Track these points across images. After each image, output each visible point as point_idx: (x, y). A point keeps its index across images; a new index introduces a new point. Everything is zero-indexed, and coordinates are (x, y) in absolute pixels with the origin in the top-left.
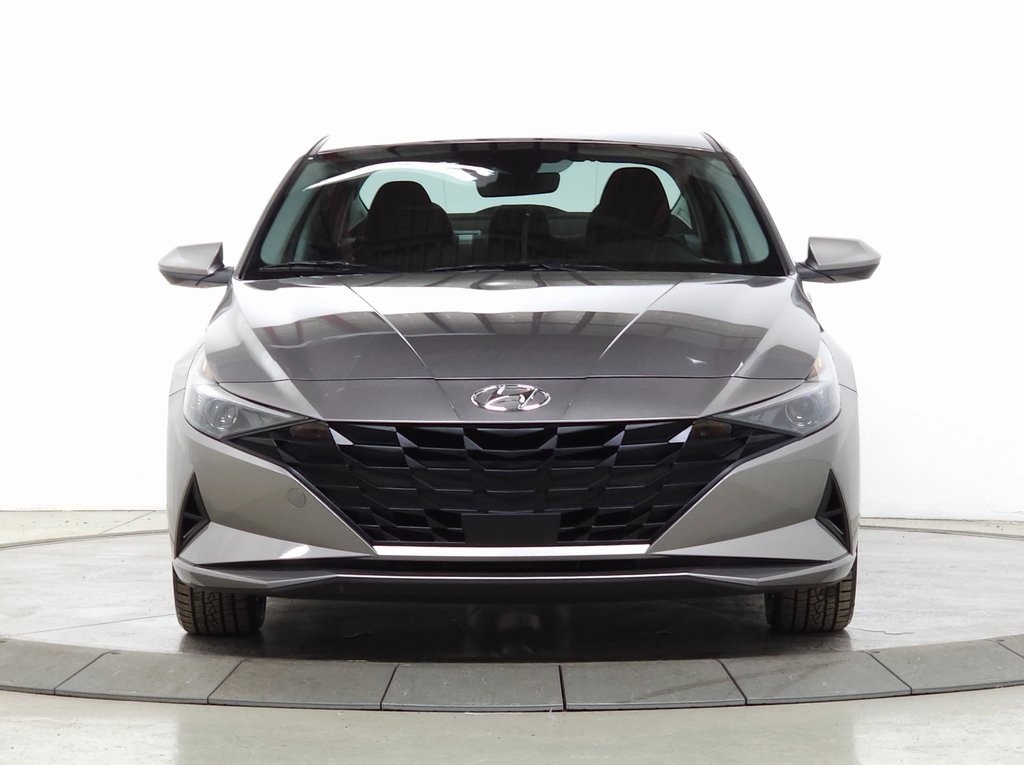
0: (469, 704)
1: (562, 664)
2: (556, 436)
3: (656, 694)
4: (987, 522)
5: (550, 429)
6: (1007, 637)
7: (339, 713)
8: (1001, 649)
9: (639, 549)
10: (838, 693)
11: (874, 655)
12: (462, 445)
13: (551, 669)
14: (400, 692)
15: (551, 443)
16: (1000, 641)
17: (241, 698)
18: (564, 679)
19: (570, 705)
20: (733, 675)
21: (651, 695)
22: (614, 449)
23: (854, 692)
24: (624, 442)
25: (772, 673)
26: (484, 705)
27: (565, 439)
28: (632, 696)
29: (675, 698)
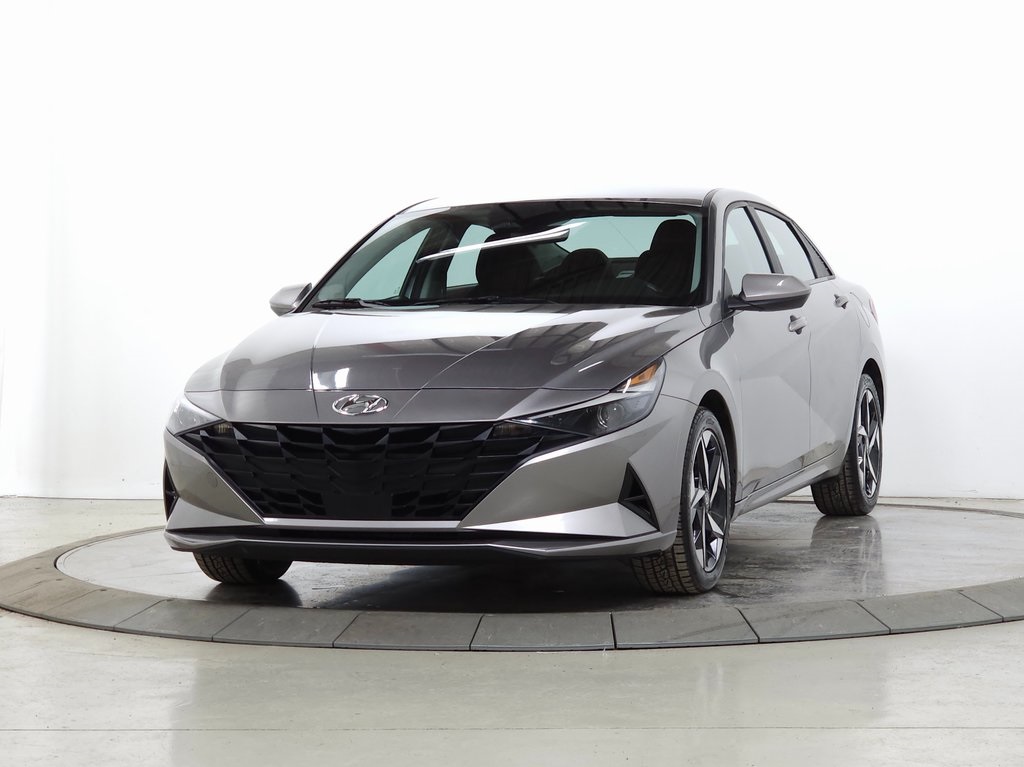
0: (541, 645)
1: (614, 613)
2: (387, 435)
3: (690, 634)
4: (947, 499)
5: (383, 429)
6: (966, 588)
7: (437, 653)
8: (961, 597)
9: (452, 525)
10: (831, 633)
11: (861, 603)
12: (321, 441)
13: (603, 617)
14: (484, 637)
15: (384, 440)
16: (960, 591)
17: (359, 643)
18: (615, 624)
19: (620, 644)
20: (748, 619)
21: (683, 636)
22: (430, 445)
23: (845, 632)
24: (438, 440)
25: (779, 618)
26: (547, 645)
27: (395, 438)
28: (669, 637)
29: (702, 639)
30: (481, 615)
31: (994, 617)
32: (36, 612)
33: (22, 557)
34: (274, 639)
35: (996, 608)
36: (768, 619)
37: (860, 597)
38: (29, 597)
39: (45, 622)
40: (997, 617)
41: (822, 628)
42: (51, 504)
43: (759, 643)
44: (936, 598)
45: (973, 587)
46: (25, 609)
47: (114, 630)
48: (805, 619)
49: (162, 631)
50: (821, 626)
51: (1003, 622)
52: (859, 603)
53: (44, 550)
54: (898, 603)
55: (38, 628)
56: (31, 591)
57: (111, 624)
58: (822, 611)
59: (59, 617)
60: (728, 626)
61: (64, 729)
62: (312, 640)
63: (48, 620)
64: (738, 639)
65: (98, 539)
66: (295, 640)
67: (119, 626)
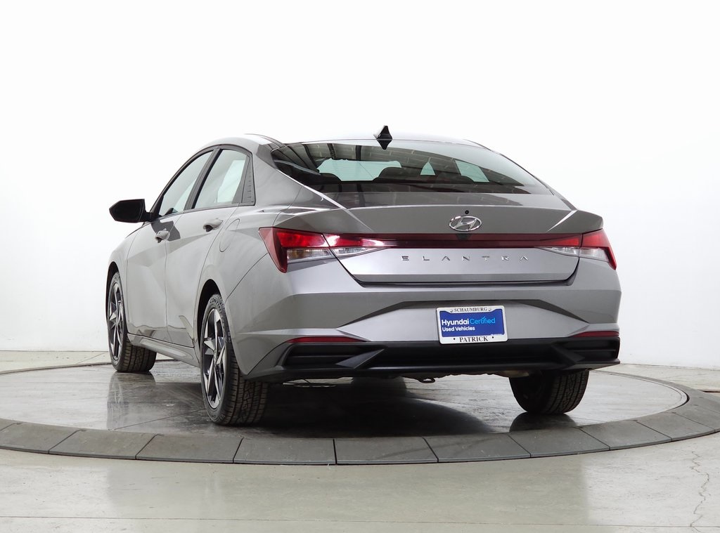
43: (438, 462)
60: (416, 450)
64: (424, 459)
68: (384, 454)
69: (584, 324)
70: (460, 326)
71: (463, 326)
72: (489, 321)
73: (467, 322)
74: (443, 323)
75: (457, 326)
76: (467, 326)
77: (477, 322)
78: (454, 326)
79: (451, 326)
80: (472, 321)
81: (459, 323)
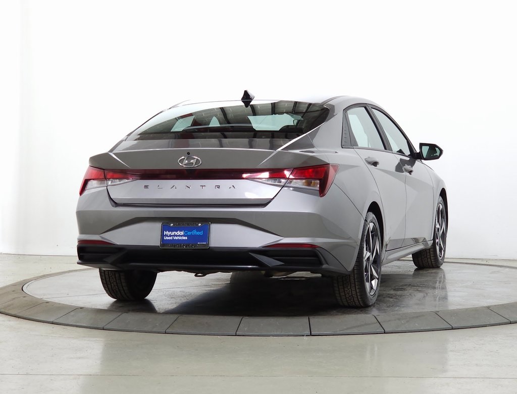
0: (273, 333)
1: (310, 317)
3: (348, 329)
4: (482, 260)
6: (491, 306)
7: (219, 337)
8: (489, 310)
10: (422, 328)
13: (305, 319)
14: (244, 328)
16: (488, 307)
17: (179, 331)
18: (311, 323)
19: (312, 333)
20: (379, 321)
21: (346, 329)
23: (429, 328)
25: (395, 320)
26: (275, 333)
28: (338, 330)
29: (355, 331)
30: (241, 317)
31: (506, 321)
32: (13, 313)
33: (5, 285)
34: (135, 329)
35: (507, 316)
36: (389, 321)
37: (437, 309)
38: (9, 306)
39: (17, 319)
40: (507, 321)
41: (417, 326)
42: (20, 257)
43: (385, 333)
44: (476, 311)
45: (495, 306)
46: (7, 312)
47: (52, 323)
48: (408, 321)
49: (78, 324)
50: (417, 325)
51: (511, 323)
52: (436, 313)
53: (17, 281)
54: (455, 313)
55: (14, 322)
56: (9, 303)
57: (51, 320)
58: (417, 317)
59: (24, 316)
60: (369, 324)
61: (27, 374)
62: (154, 330)
63: (19, 318)
64: (374, 331)
65: (44, 276)
66: (146, 329)
67: (56, 321)
68: (345, 328)
69: (279, 238)
70: (177, 236)
71: (179, 236)
72: (198, 233)
73: (182, 233)
74: (165, 233)
75: (175, 235)
76: (182, 236)
77: (189, 233)
78: (173, 236)
79: (170, 236)
80: (186, 233)
81: (176, 233)
